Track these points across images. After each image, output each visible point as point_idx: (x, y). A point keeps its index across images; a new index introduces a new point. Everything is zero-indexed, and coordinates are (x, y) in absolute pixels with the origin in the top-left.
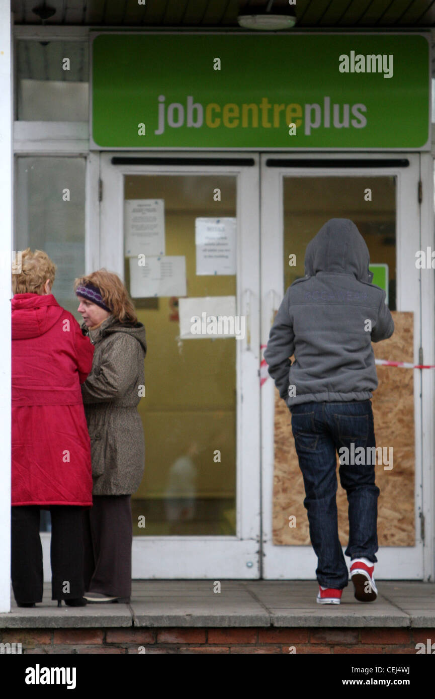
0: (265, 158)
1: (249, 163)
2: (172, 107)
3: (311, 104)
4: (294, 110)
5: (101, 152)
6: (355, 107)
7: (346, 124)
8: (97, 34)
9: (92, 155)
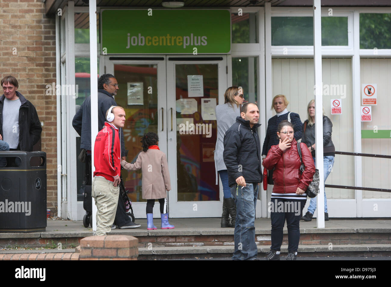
0: (168, 57)
1: (162, 59)
2: (133, 38)
3: (186, 36)
4: (179, 39)
5: (105, 55)
6: (203, 37)
7: (199, 44)
8: (103, 10)
9: (101, 56)
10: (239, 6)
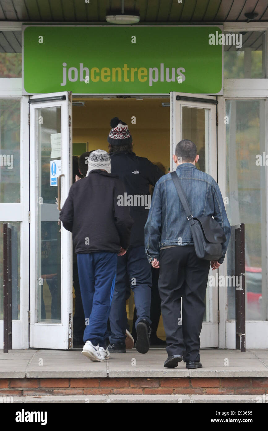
3: (153, 67)
5: (29, 96)
8: (27, 26)
9: (24, 97)
10: (237, 21)
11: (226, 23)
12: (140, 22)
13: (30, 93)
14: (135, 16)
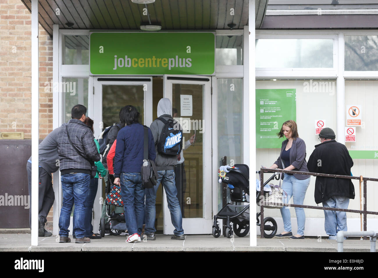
1: (149, 80)
2: (119, 60)
3: (171, 58)
4: (165, 61)
5: (94, 76)
6: (187, 59)
7: (184, 66)
8: (92, 33)
9: (90, 77)
10: (224, 29)
11: (217, 30)
12: (161, 29)
13: (94, 74)
14: (158, 26)
